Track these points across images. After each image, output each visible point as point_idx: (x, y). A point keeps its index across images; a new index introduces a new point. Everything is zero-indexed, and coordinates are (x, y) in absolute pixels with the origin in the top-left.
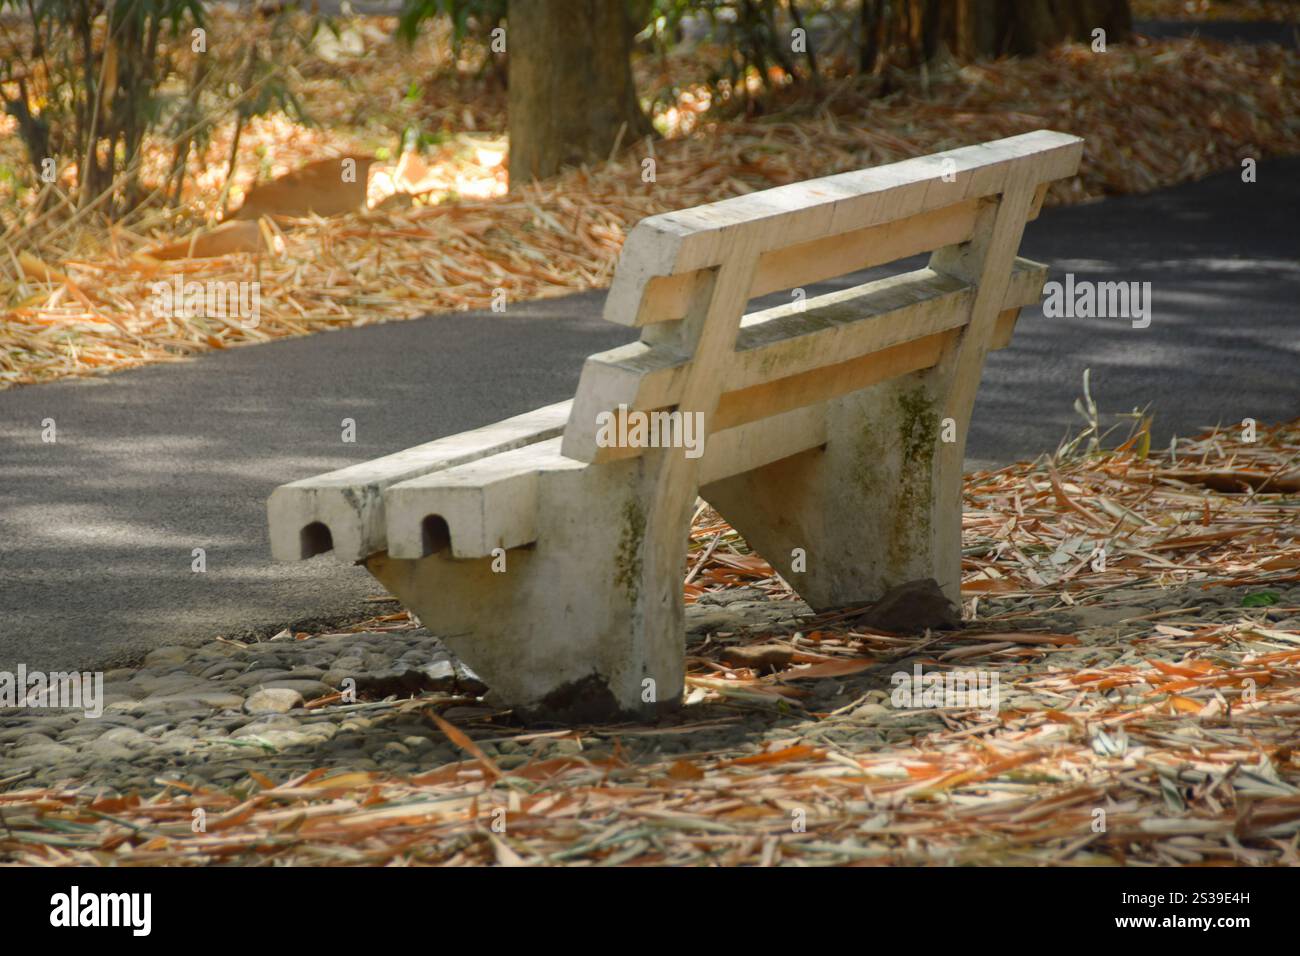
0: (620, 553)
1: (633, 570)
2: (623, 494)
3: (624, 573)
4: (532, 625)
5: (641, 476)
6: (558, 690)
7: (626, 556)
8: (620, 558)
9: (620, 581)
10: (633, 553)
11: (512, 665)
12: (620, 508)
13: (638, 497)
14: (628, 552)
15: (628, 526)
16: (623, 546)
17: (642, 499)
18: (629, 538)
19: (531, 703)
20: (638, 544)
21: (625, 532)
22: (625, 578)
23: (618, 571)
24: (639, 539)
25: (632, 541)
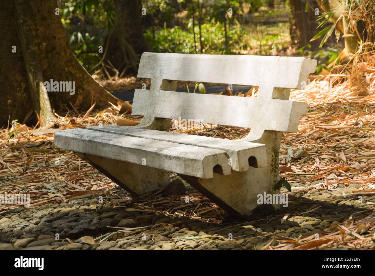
0: (272, 163)
1: (276, 167)
2: (272, 145)
3: (273, 169)
4: (248, 189)
5: (276, 138)
6: (256, 207)
7: (274, 163)
8: (272, 164)
9: (272, 171)
10: (275, 162)
11: (243, 202)
12: (271, 149)
13: (276, 145)
14: (274, 162)
15: (274, 154)
16: (272, 161)
17: (277, 145)
18: (274, 158)
19: (249, 213)
20: (277, 159)
21: (273, 156)
22: (274, 170)
23: (271, 168)
24: (277, 158)
25: (275, 159)
